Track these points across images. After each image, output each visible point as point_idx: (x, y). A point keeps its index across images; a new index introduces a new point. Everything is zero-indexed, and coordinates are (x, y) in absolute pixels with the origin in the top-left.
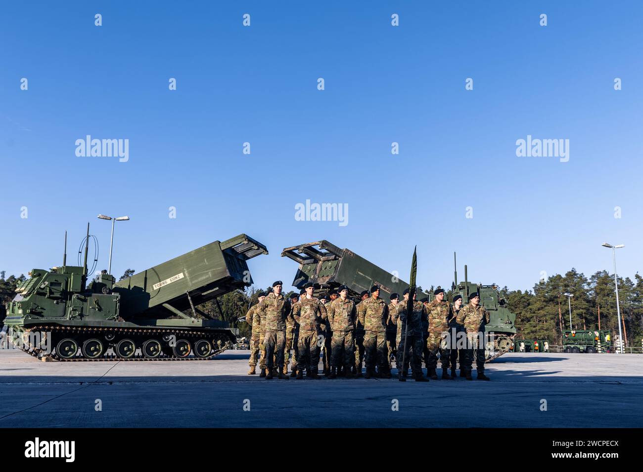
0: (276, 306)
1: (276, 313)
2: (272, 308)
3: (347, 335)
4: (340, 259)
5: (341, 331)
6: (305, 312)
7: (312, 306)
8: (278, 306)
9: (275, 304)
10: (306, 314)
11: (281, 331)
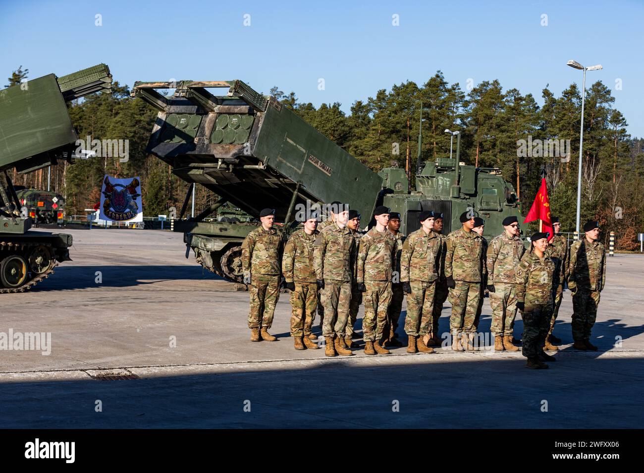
0: (342, 243)
1: (342, 255)
2: (337, 247)
3: (430, 286)
4: (259, 114)
5: (423, 282)
6: (377, 253)
7: (387, 243)
8: (345, 243)
9: (341, 241)
10: (378, 256)
11: (348, 282)
